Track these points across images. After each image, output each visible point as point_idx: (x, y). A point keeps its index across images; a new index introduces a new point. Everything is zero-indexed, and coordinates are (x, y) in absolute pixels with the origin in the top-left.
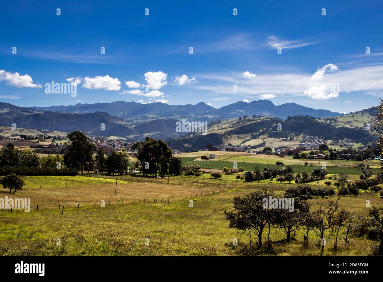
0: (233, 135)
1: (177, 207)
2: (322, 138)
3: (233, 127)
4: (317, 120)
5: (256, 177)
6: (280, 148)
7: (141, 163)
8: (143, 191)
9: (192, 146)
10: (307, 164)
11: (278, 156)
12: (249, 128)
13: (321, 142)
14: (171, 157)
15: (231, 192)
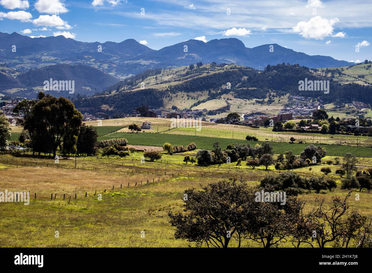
0: (179, 93)
1: (88, 205)
2: (318, 101)
3: (180, 80)
4: (311, 73)
5: (215, 159)
6: (252, 115)
7: (30, 135)
8: (32, 180)
9: (113, 109)
10: (294, 140)
11: (249, 127)
12: (205, 83)
13: (317, 107)
14: (80, 125)
15: (176, 181)
